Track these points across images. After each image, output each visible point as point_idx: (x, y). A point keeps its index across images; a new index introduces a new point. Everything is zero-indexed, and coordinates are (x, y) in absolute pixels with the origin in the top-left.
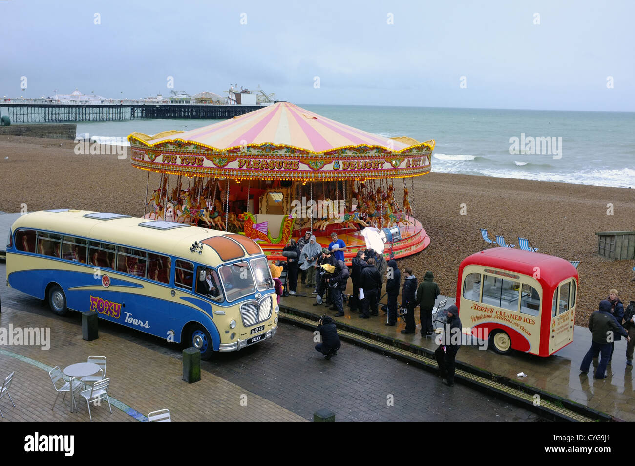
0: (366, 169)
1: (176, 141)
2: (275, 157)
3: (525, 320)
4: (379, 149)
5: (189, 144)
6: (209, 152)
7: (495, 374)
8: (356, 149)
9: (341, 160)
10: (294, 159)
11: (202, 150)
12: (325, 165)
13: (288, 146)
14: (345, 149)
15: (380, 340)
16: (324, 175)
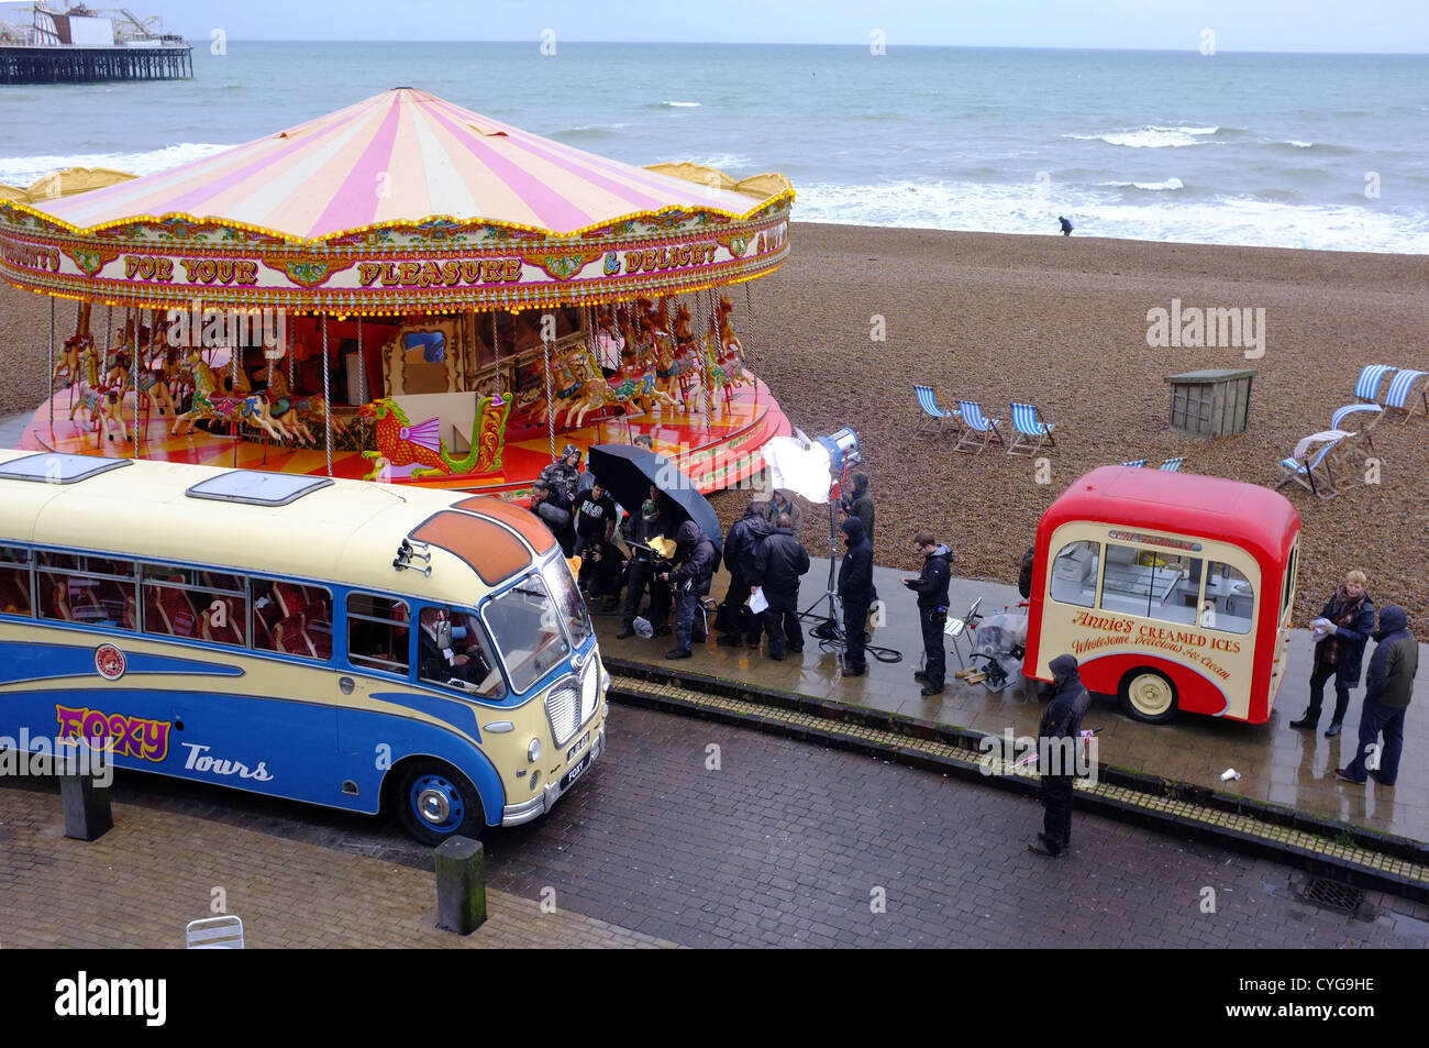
0: (679, 267)
1: (170, 219)
2: (458, 251)
3: (1215, 644)
4: (704, 215)
5: (210, 226)
6: (274, 248)
7: (1170, 781)
8: (654, 218)
9: (622, 249)
10: (509, 255)
11: (249, 242)
12: (584, 265)
13: (493, 222)
14: (632, 221)
15: (850, 719)
16: (583, 291)
